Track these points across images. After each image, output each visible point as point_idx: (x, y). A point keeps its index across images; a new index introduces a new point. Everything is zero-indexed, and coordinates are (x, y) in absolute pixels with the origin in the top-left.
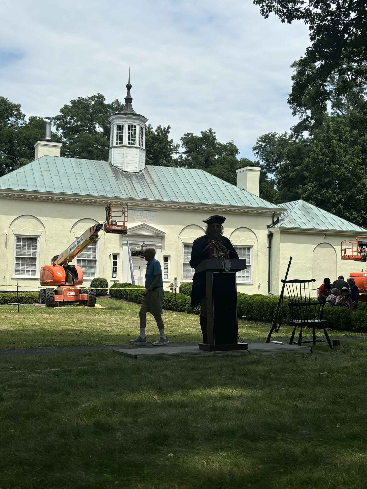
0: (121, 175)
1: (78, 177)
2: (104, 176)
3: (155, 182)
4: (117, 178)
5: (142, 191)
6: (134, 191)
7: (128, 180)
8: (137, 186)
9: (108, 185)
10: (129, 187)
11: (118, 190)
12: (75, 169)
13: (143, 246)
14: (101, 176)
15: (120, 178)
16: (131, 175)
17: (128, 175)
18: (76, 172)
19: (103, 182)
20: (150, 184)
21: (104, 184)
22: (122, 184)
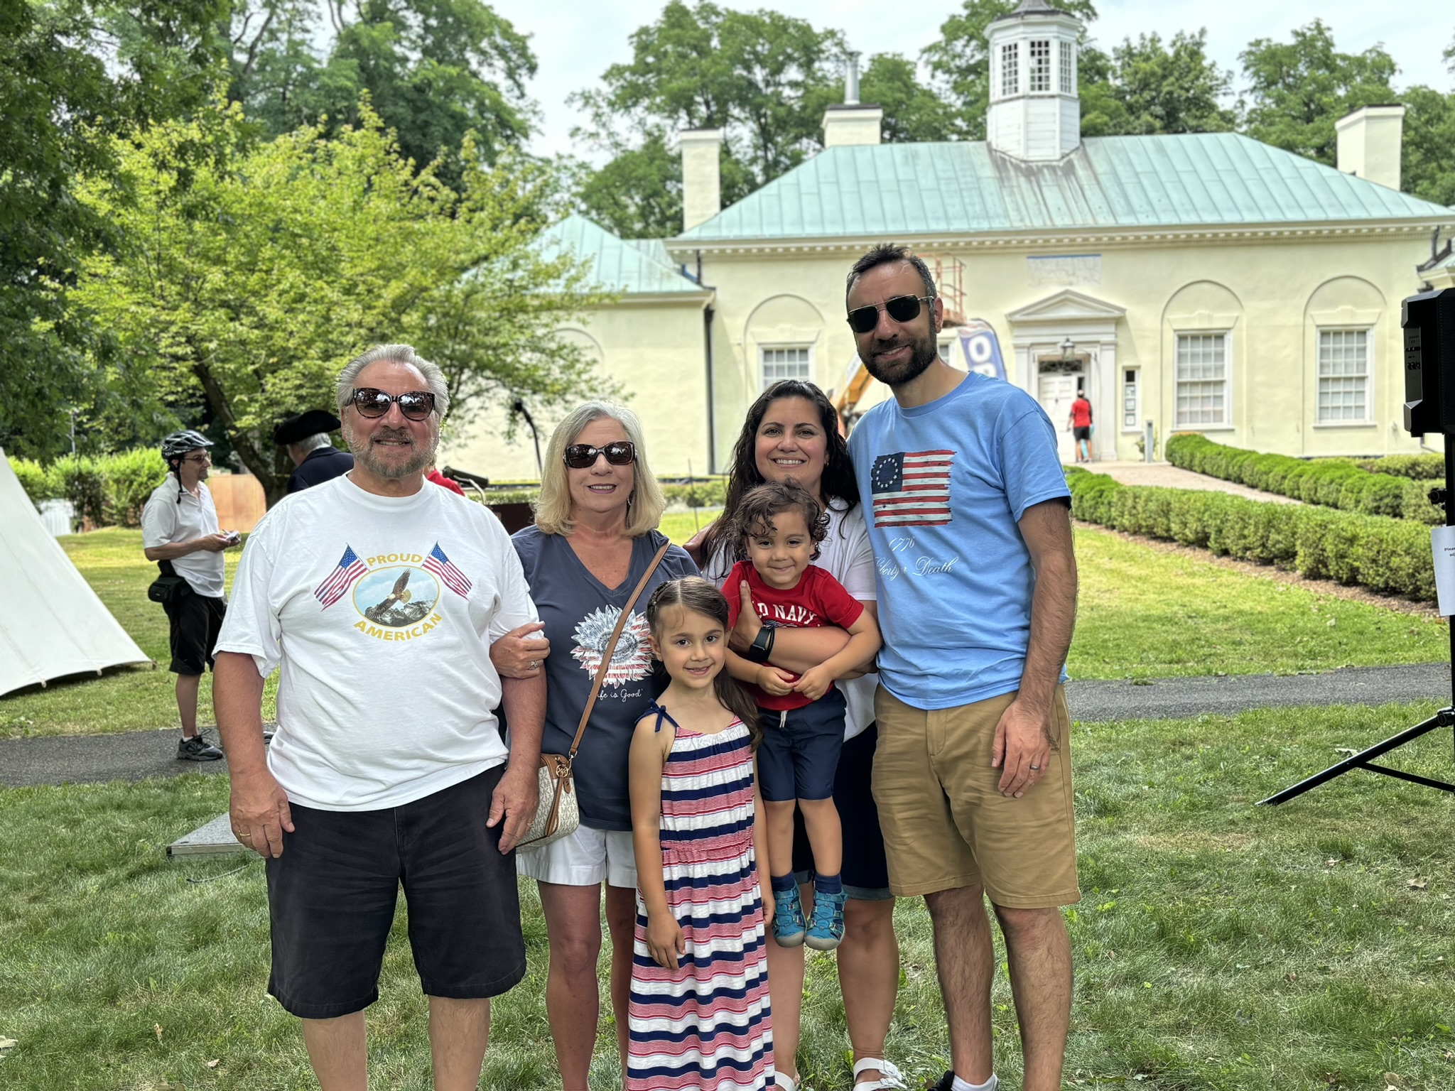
0: (1012, 173)
1: (904, 189)
2: (969, 179)
3: (1102, 178)
4: (1002, 180)
5: (1064, 208)
6: (1040, 210)
7: (1030, 182)
8: (1052, 195)
9: (977, 200)
10: (1031, 200)
11: (1000, 211)
12: (900, 169)
13: (1065, 348)
14: (962, 180)
15: (1009, 179)
16: (1040, 170)
17: (1031, 172)
18: (901, 177)
19: (965, 194)
20: (1086, 187)
21: (967, 200)
22: (1012, 194)
